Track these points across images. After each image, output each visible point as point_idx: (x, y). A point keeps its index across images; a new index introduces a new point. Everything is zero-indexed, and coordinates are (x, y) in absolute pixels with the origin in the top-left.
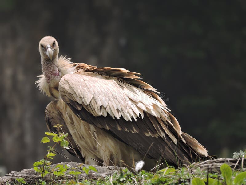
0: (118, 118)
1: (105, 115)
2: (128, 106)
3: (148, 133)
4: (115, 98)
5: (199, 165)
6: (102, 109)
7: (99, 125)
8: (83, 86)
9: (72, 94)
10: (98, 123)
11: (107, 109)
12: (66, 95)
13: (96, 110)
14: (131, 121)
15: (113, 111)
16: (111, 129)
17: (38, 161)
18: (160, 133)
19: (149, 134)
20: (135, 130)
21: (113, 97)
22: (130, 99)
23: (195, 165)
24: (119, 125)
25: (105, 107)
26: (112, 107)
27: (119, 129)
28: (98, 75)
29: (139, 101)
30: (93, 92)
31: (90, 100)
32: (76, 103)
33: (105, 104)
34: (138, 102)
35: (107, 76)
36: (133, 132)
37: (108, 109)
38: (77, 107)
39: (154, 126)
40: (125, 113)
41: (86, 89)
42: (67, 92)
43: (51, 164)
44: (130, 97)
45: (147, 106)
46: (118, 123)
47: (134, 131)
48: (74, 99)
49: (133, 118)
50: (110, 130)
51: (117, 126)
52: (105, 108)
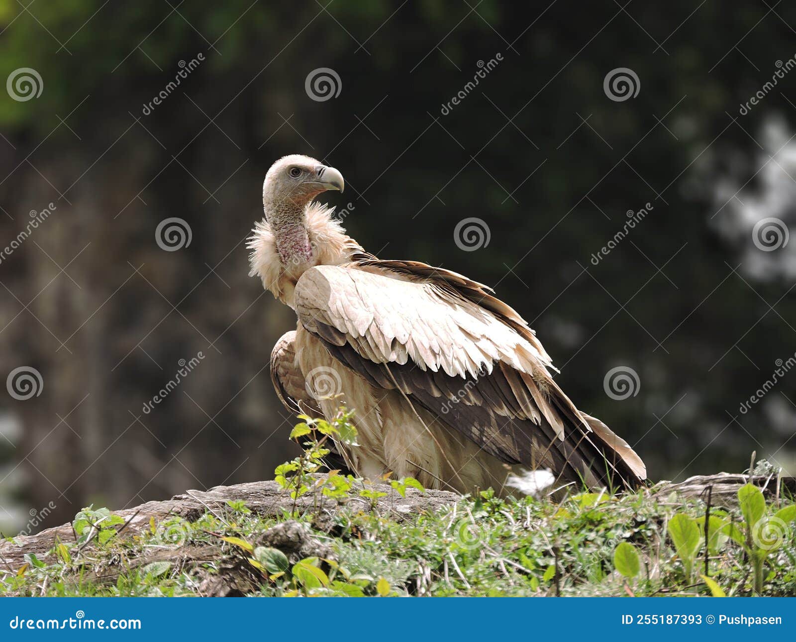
0: (435, 370)
1: (403, 362)
2: (456, 344)
3: (502, 408)
4: (424, 324)
5: (673, 487)
6: (397, 348)
7: (388, 383)
8: (348, 294)
9: (326, 311)
10: (386, 380)
11: (407, 347)
12: (311, 312)
13: (382, 349)
14: (465, 378)
15: (422, 352)
16: (415, 393)
17: (287, 463)
18: (529, 411)
19: (505, 412)
20: (472, 398)
21: (419, 321)
22: (460, 328)
23: (664, 487)
24: (436, 386)
25: (402, 342)
26: (421, 345)
27: (437, 394)
28: (391, 272)
29: (483, 336)
30: (372, 309)
31: (367, 327)
32: (332, 331)
33: (403, 337)
34: (479, 337)
35: (410, 276)
36: (468, 404)
37: (410, 348)
38: (335, 340)
39: (514, 393)
40: (450, 359)
41: (355, 300)
42: (313, 307)
43: (317, 472)
44: (461, 326)
45: (500, 350)
46: (433, 380)
47: (470, 401)
48: (328, 322)
49: (467, 373)
50: (412, 394)
51: (431, 387)
52: (404, 346)
